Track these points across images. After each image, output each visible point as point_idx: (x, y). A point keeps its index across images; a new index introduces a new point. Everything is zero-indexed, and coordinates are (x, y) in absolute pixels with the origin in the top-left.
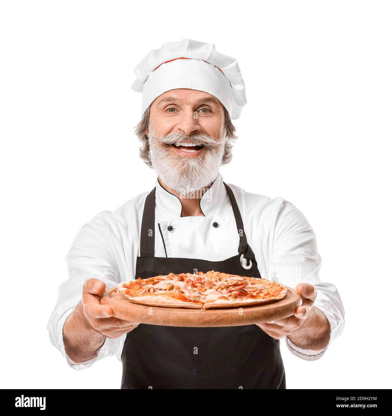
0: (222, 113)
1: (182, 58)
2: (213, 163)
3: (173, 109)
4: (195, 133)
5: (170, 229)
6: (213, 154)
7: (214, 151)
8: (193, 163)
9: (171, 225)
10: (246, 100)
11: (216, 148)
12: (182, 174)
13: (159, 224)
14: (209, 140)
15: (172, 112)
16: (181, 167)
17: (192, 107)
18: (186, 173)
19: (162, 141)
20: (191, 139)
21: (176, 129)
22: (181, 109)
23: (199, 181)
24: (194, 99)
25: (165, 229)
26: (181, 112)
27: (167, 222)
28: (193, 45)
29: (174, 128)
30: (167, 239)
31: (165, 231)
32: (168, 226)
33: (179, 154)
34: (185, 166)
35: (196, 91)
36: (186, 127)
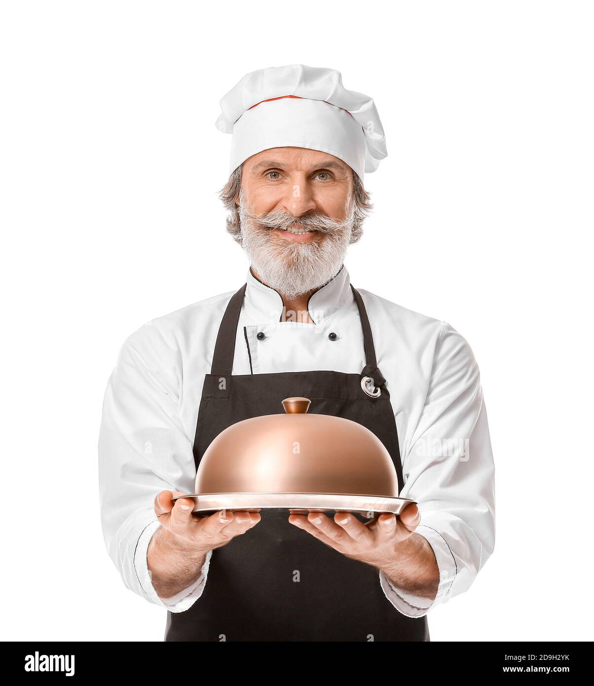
0: (350, 179)
1: (291, 97)
2: (335, 253)
3: (276, 174)
4: (308, 214)
5: (261, 336)
6: (334, 241)
7: (336, 237)
8: (305, 251)
9: (263, 332)
10: (386, 153)
11: (340, 232)
12: (289, 266)
13: (245, 328)
14: (329, 223)
15: (275, 179)
16: (288, 256)
17: (304, 174)
18: (293, 264)
19: (259, 222)
20: (300, 223)
21: (280, 205)
22: (288, 175)
23: (314, 276)
24: (309, 162)
25: (253, 337)
26: (288, 180)
27: (257, 327)
28: (309, 75)
29: (278, 204)
30: (256, 351)
31: (252, 339)
32: (259, 331)
33: (285, 238)
34: (294, 255)
35: (311, 151)
36: (294, 207)
